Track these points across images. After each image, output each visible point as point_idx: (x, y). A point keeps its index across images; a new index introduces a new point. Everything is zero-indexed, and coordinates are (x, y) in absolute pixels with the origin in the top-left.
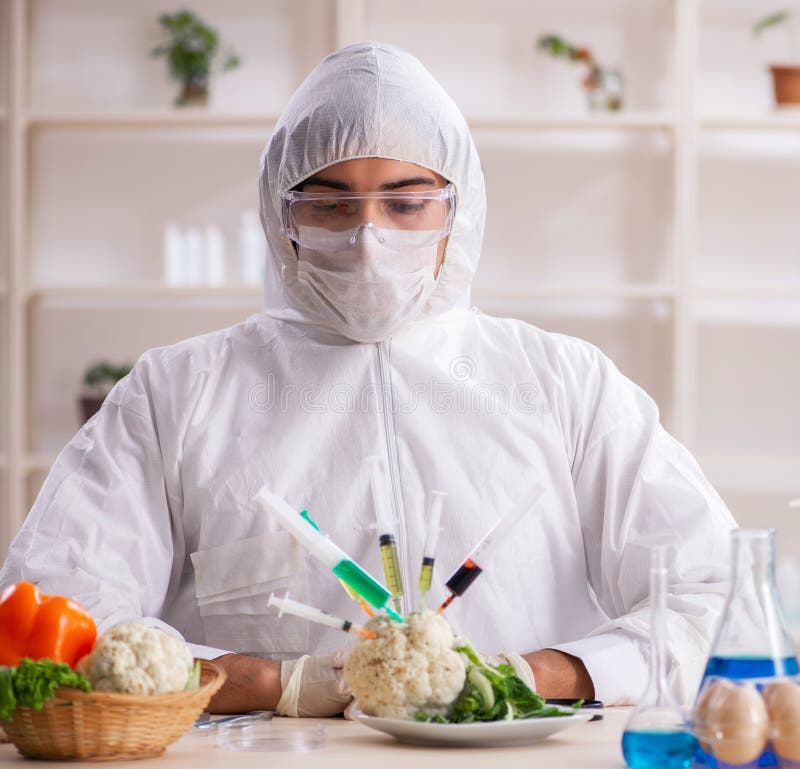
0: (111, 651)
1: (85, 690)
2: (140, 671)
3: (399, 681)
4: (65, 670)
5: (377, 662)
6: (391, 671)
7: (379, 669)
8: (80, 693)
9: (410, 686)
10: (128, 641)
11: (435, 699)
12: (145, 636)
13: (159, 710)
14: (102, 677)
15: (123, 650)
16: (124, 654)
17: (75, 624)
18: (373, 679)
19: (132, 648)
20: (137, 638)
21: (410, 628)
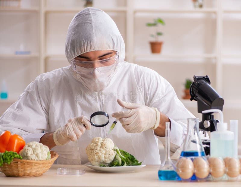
0: (27, 150)
1: (21, 159)
2: (34, 155)
3: (97, 155)
4: (16, 154)
5: (92, 149)
6: (95, 152)
7: (92, 151)
8: (20, 160)
9: (99, 157)
10: (31, 147)
11: (105, 162)
12: (36, 146)
13: (40, 164)
14: (25, 157)
15: (30, 150)
16: (30, 151)
17: (19, 141)
18: (91, 153)
19: (32, 149)
20: (34, 146)
21: (102, 143)
